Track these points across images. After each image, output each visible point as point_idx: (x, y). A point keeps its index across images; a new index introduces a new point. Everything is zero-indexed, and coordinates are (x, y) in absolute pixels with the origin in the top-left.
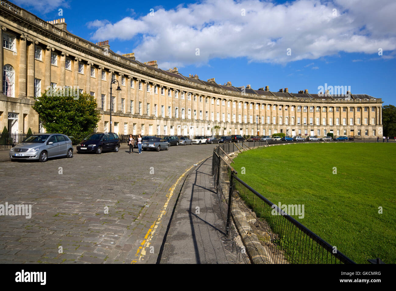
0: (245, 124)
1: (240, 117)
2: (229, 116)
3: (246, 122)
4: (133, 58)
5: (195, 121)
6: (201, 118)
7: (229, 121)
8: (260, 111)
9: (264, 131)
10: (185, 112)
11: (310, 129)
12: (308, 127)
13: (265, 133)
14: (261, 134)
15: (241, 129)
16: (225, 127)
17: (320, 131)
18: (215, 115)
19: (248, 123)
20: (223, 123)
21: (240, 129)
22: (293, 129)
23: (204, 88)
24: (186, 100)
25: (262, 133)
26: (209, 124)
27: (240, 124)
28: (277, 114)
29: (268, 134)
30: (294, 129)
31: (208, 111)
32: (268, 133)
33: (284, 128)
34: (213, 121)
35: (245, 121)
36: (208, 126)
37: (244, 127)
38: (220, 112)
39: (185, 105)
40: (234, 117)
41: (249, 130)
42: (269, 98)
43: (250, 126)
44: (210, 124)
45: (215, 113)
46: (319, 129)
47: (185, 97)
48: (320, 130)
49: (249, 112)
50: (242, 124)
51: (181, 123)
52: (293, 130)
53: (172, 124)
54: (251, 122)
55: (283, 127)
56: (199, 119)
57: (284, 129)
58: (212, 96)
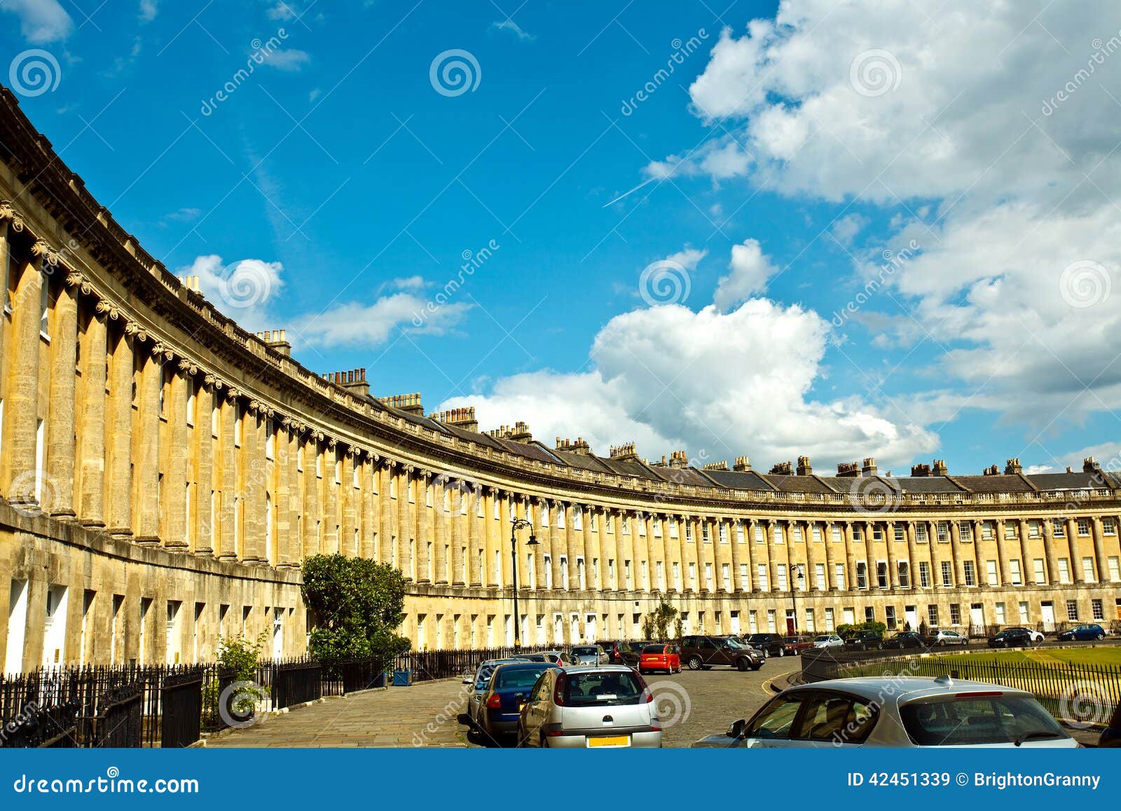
0: (745, 594)
1: (726, 572)
2: (693, 571)
3: (747, 589)
4: (419, 411)
5: (598, 596)
6: (613, 585)
7: (696, 589)
8: (789, 549)
9: (811, 618)
10: (569, 566)
11: (967, 601)
12: (962, 595)
13: (812, 623)
14: (801, 628)
15: (734, 614)
16: (685, 610)
17: (1007, 608)
18: (651, 572)
19: (755, 591)
20: (678, 597)
21: (732, 612)
22: (908, 604)
23: (616, 485)
24: (569, 530)
25: (805, 625)
26: (637, 604)
27: (730, 594)
28: (848, 555)
29: (824, 625)
30: (911, 604)
31: (630, 558)
32: (823, 621)
33: (876, 601)
34: (647, 590)
35: (744, 583)
36: (634, 609)
37: (744, 605)
38: (663, 561)
39: (568, 545)
40: (709, 572)
41: (760, 616)
42: (816, 502)
43: (760, 601)
44: (640, 602)
45: (650, 565)
46: (1001, 601)
47: (567, 521)
48: (1006, 603)
49: (753, 555)
50: (737, 595)
51: (561, 605)
52: (910, 609)
53: (541, 610)
54: (764, 586)
55: (874, 598)
56: (606, 587)
57: (876, 606)
58: (639, 508)
